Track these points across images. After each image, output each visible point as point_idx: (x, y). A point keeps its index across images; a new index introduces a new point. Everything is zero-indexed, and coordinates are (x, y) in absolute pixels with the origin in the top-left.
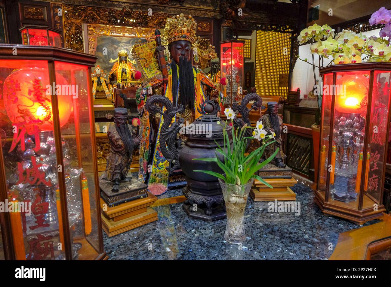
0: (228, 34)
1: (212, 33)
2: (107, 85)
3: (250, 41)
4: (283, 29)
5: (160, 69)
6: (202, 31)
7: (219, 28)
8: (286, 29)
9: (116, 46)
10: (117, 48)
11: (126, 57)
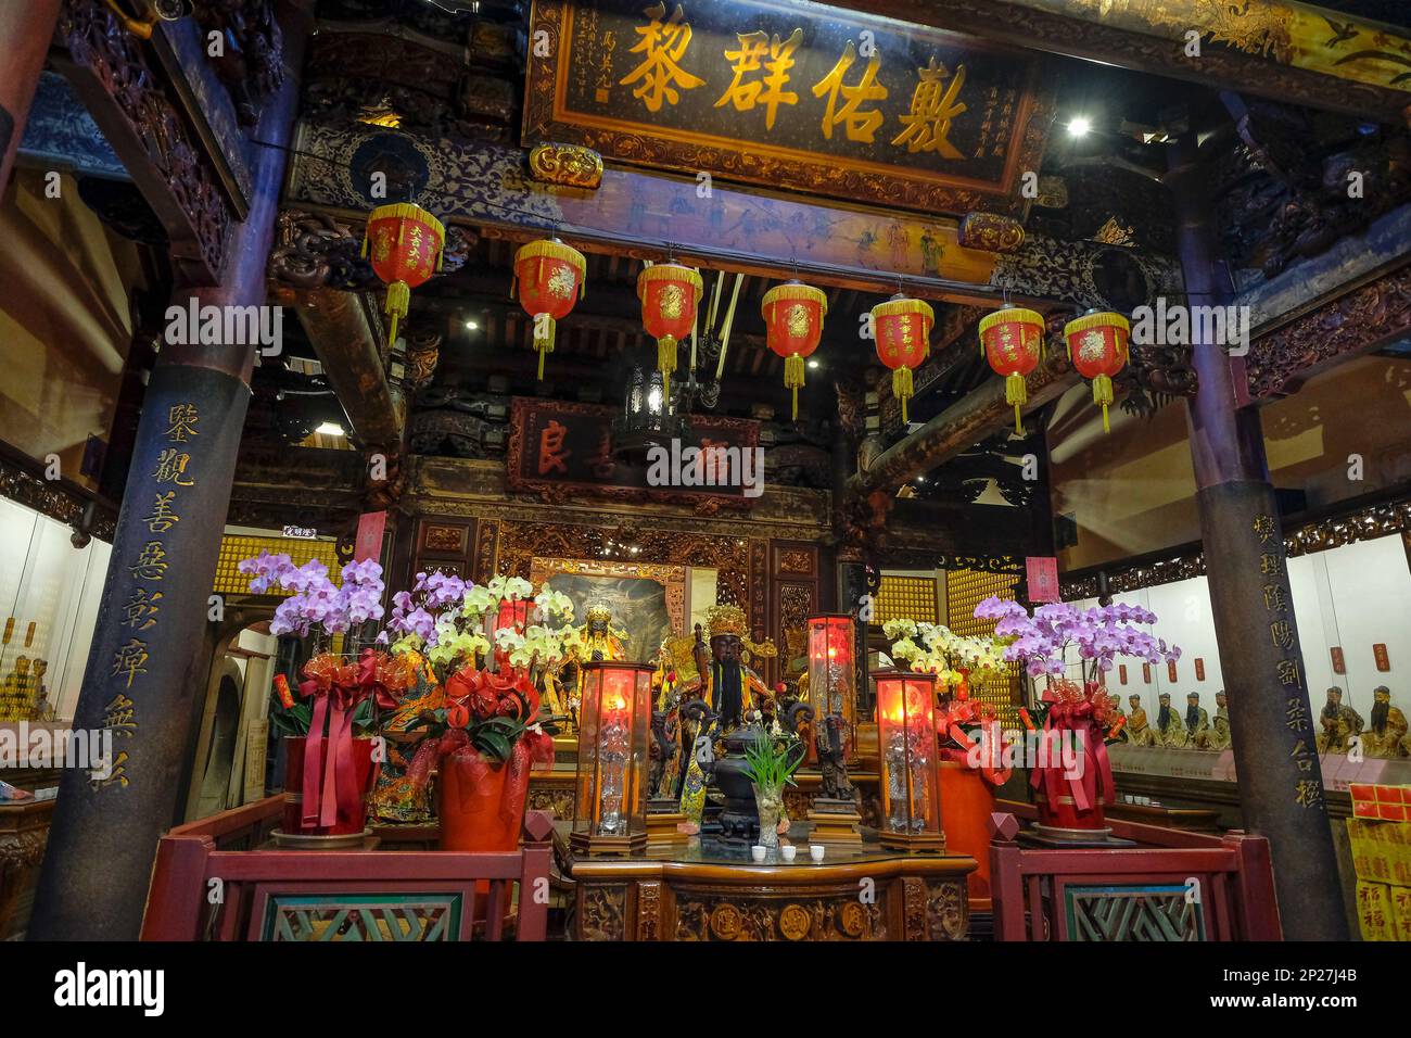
0: (854, 579)
1: (816, 575)
2: (557, 692)
3: (931, 582)
4: (994, 563)
5: (699, 670)
6: (792, 572)
7: (833, 565)
8: (1004, 563)
9: (583, 595)
10: (585, 599)
11: (605, 623)
